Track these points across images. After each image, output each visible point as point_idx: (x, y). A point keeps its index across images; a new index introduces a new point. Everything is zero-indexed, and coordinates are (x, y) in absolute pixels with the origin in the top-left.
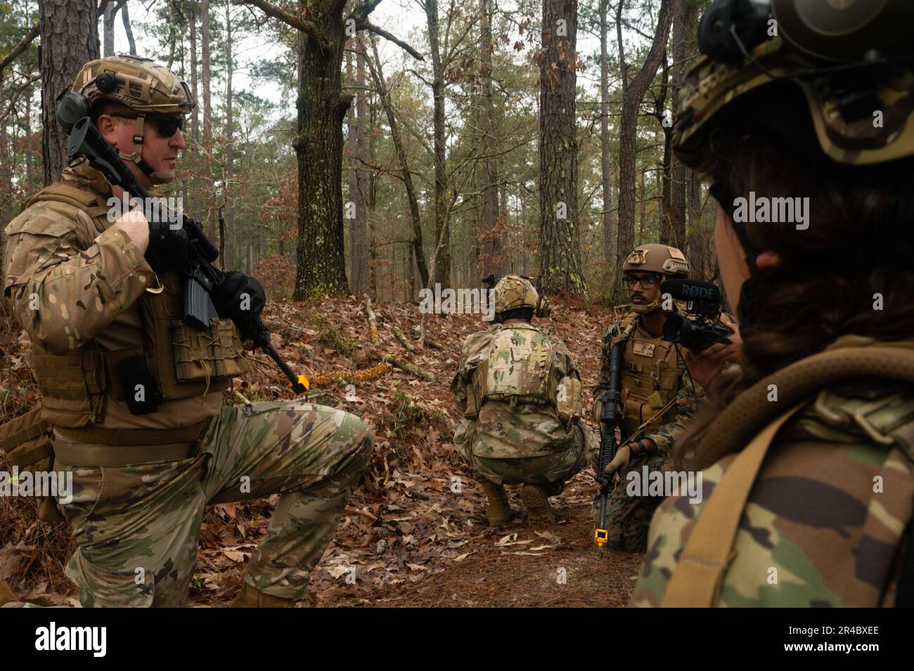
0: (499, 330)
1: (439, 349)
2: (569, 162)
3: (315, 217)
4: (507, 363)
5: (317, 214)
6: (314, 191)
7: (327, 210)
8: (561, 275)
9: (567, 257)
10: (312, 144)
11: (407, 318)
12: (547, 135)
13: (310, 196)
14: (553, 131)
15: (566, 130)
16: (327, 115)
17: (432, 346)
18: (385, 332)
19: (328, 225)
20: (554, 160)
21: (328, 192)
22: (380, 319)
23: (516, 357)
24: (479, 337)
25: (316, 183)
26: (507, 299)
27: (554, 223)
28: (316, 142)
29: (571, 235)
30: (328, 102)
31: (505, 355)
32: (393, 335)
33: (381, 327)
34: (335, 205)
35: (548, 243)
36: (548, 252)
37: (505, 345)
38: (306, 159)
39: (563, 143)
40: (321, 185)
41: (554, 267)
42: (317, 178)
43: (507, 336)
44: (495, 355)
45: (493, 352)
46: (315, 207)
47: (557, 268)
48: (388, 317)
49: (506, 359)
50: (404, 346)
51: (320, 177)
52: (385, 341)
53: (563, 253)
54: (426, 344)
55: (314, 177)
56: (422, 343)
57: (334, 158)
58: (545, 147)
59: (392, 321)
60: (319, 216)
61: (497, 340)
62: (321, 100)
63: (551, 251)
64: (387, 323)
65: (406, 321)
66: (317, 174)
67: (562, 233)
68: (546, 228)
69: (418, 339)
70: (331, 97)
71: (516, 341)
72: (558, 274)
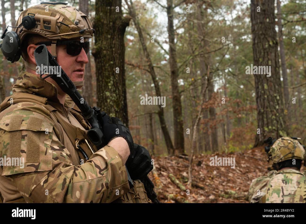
0: (274, 175)
1: (202, 188)
2: (273, 54)
3: (109, 101)
4: (279, 197)
5: (110, 99)
6: (107, 83)
7: (116, 95)
8: (272, 132)
9: (276, 120)
10: (105, 52)
11: (176, 168)
12: (257, 37)
13: (104, 87)
14: (261, 34)
15: (270, 33)
16: (114, 32)
17: (197, 187)
18: (163, 178)
19: (118, 106)
20: (263, 54)
21: (117, 83)
22: (159, 169)
23: (286, 193)
24: (260, 181)
25: (108, 77)
26: (281, 154)
27: (266, 96)
28: (107, 50)
29: (278, 104)
30: (114, 23)
31: (277, 191)
32: (169, 180)
33: (160, 175)
34: (121, 92)
35: (262, 111)
36: (263, 117)
37: (277, 184)
38: (101, 61)
39: (269, 42)
40: (111, 79)
41: (268, 127)
42: (109, 74)
43: (279, 178)
44: (270, 192)
45: (269, 189)
46: (108, 94)
47: (270, 127)
48: (163, 167)
49: (278, 194)
50: (178, 187)
51: (111, 73)
52: (165, 185)
53: (274, 117)
54: (193, 186)
55: (107, 74)
56: (191, 185)
57: (119, 60)
58: (256, 45)
59: (166, 170)
60: (111, 100)
61: (272, 181)
62: (110, 22)
63: (265, 116)
64: (163, 171)
65: (176, 170)
66: (109, 71)
67: (271, 103)
68: (260, 100)
69: (187, 182)
70: (116, 19)
71: (285, 181)
72: (271, 131)
